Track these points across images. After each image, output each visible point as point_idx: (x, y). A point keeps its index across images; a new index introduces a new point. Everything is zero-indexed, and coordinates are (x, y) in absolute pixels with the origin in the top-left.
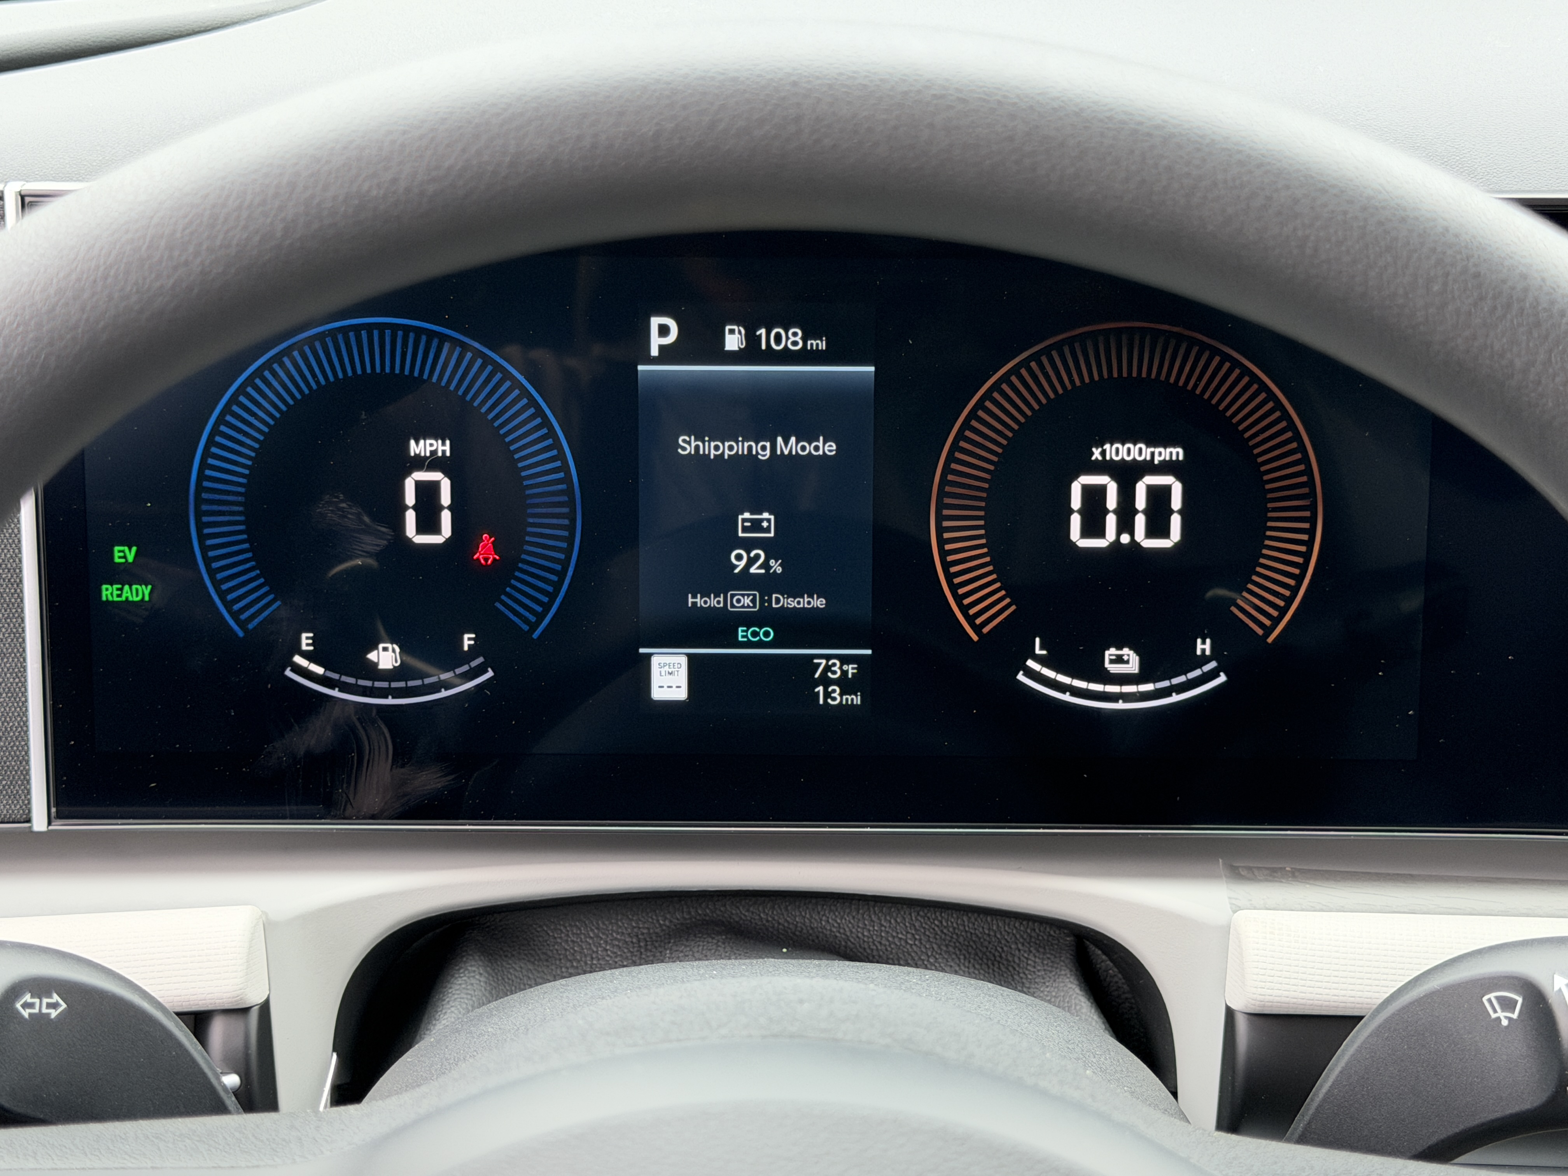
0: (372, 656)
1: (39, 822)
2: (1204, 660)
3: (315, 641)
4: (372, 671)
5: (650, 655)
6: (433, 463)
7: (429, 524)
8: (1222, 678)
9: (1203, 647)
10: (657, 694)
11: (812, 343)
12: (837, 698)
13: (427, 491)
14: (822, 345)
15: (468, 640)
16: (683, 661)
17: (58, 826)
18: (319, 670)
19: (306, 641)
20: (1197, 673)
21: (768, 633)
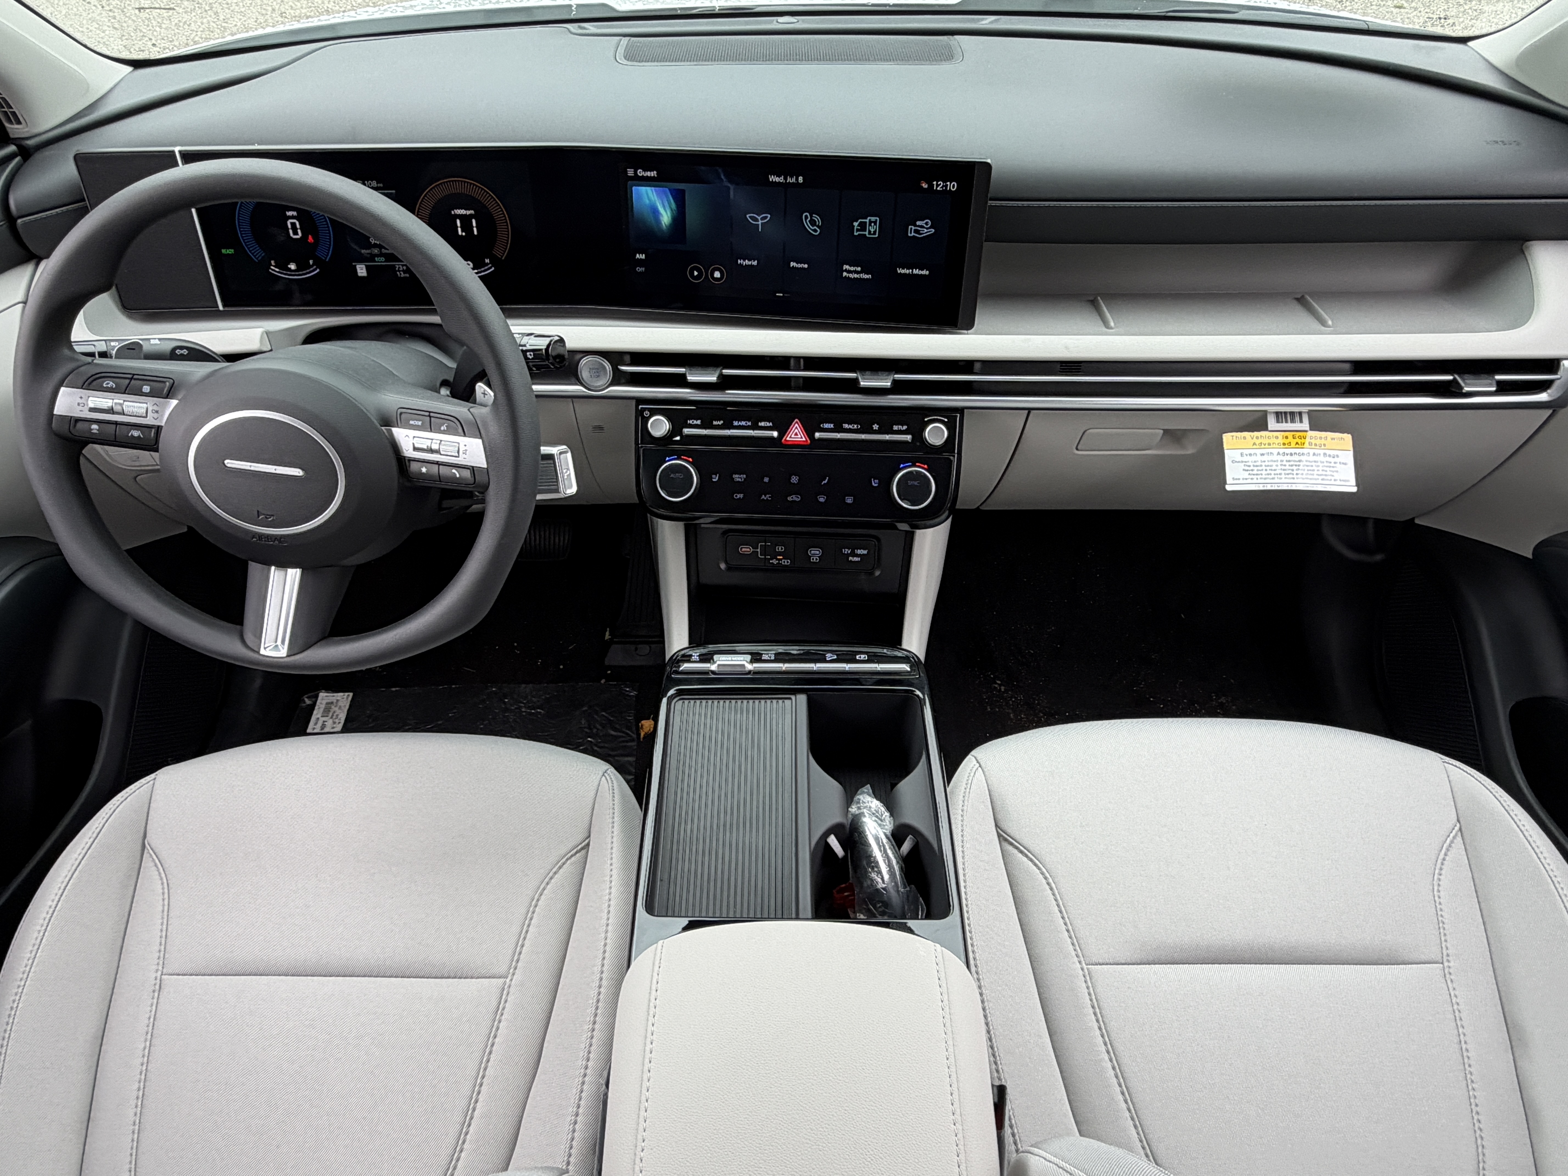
0: (289, 266)
1: (221, 308)
2: (487, 264)
3: (275, 262)
4: (290, 270)
5: (355, 266)
6: (293, 217)
7: (296, 233)
8: (493, 269)
9: (487, 261)
10: (360, 275)
11: (379, 185)
12: (403, 275)
13: (293, 224)
14: (381, 185)
15: (311, 262)
16: (364, 266)
17: (226, 309)
18: (277, 270)
19: (273, 262)
20: (486, 268)
21: (383, 259)
